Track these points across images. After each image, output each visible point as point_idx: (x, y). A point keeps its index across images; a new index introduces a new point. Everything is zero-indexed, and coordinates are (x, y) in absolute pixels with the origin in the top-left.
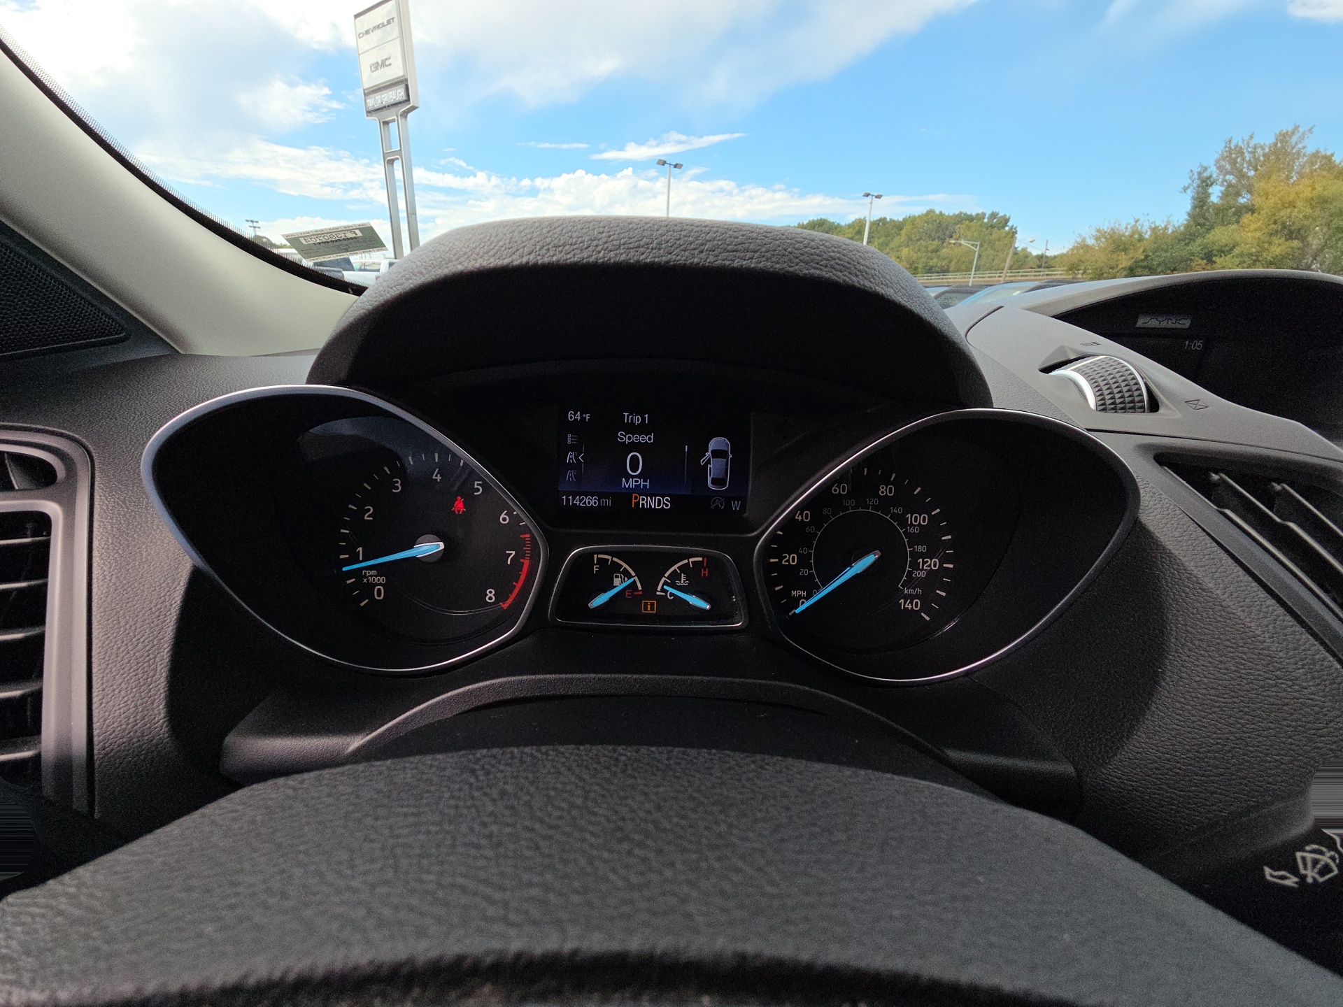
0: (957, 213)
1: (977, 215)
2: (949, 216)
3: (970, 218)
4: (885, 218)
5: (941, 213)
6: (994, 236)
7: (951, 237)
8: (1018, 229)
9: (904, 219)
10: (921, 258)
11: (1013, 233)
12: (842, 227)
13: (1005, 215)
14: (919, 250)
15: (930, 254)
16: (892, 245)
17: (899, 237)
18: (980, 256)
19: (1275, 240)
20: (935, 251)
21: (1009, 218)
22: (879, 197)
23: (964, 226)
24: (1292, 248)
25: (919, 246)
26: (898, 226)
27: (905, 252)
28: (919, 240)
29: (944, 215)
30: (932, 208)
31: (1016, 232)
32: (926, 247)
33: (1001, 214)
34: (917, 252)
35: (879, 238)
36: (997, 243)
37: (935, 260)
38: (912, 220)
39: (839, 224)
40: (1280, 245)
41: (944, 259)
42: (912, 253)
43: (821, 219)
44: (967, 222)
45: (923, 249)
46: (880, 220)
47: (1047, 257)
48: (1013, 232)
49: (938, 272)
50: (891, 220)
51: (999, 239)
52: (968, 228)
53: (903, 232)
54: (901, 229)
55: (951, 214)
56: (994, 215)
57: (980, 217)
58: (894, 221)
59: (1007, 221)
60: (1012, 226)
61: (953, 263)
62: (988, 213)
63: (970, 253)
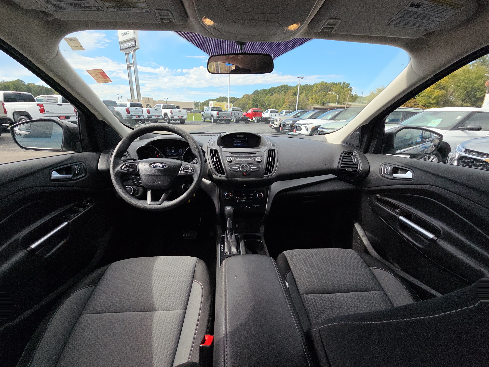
0: (331, 82)
1: (338, 83)
2: (329, 84)
3: (336, 84)
4: (307, 84)
5: (326, 82)
6: (344, 90)
7: (330, 91)
8: (352, 88)
9: (313, 85)
10: (319, 98)
12: (292, 87)
13: (348, 83)
14: (319, 95)
15: (323, 97)
16: (310, 94)
17: (312, 91)
19: (436, 91)
20: (325, 96)
21: (349, 84)
23: (334, 87)
24: (442, 93)
25: (319, 94)
27: (314, 96)
28: (319, 92)
29: (327, 83)
30: (323, 81)
31: (352, 89)
32: (322, 94)
33: (347, 83)
34: (318, 96)
35: (305, 91)
36: (345, 93)
37: (325, 99)
38: (316, 85)
39: (291, 86)
40: (438, 92)
41: (327, 98)
42: (317, 97)
43: (285, 85)
44: (335, 86)
45: (320, 95)
46: (305, 85)
47: (363, 97)
48: (351, 89)
49: (326, 103)
50: (309, 85)
51: (346, 91)
52: (336, 88)
53: (313, 89)
54: (313, 88)
55: (329, 83)
56: (344, 83)
58: (310, 85)
59: (349, 85)
60: (351, 87)
61: (331, 99)
62: (342, 82)
63: (336, 96)
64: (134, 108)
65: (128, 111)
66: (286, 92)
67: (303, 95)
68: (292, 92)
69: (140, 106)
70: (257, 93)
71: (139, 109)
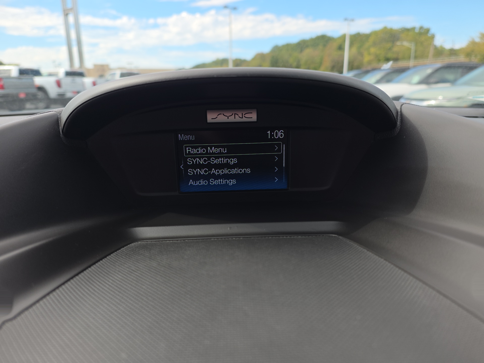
0: (401, 27)
3: (408, 30)
4: (359, 33)
6: (423, 39)
7: (397, 41)
8: (435, 35)
9: (370, 33)
10: (382, 53)
11: (433, 37)
13: (428, 27)
14: (381, 49)
15: (386, 51)
16: (364, 47)
17: (368, 43)
18: (416, 51)
20: (390, 49)
21: (430, 29)
22: (353, 20)
25: (381, 47)
26: (367, 37)
27: (373, 50)
28: (380, 43)
29: (393, 29)
32: (385, 47)
33: (425, 27)
34: (379, 50)
35: (357, 44)
37: (389, 54)
38: (375, 33)
39: (333, 37)
41: (396, 53)
42: (376, 50)
43: (323, 35)
44: (406, 32)
46: (356, 33)
47: (455, 50)
51: (425, 41)
52: (407, 35)
53: (370, 40)
54: (369, 38)
55: (397, 28)
56: (421, 28)
57: (413, 29)
58: (364, 34)
60: (432, 33)
61: (400, 54)
62: (417, 27)
63: (409, 49)
64: (69, 79)
65: (59, 84)
66: (325, 46)
67: (354, 50)
68: (335, 45)
69: (81, 75)
70: (276, 49)
71: (78, 79)
